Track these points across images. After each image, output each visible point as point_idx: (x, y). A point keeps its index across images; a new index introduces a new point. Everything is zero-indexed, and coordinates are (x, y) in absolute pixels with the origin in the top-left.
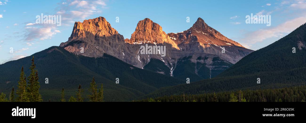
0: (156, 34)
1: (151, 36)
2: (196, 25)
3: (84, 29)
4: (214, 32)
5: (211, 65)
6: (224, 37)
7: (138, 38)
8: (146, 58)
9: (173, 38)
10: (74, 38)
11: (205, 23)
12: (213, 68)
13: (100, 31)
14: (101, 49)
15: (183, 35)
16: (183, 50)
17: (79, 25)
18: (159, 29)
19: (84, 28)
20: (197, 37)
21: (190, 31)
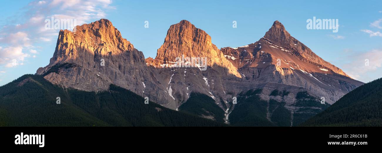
0: (200, 49)
1: (192, 53)
2: (270, 35)
3: (75, 42)
4: (300, 48)
5: (293, 105)
6: (317, 56)
7: (168, 56)
8: (184, 91)
9: (230, 57)
10: (59, 59)
11: (287, 32)
12: (297, 110)
13: (103, 45)
14: (105, 77)
15: (248, 51)
16: (247, 78)
17: (67, 35)
18: (205, 40)
19: (74, 40)
20: (272, 56)
21: (259, 45)
